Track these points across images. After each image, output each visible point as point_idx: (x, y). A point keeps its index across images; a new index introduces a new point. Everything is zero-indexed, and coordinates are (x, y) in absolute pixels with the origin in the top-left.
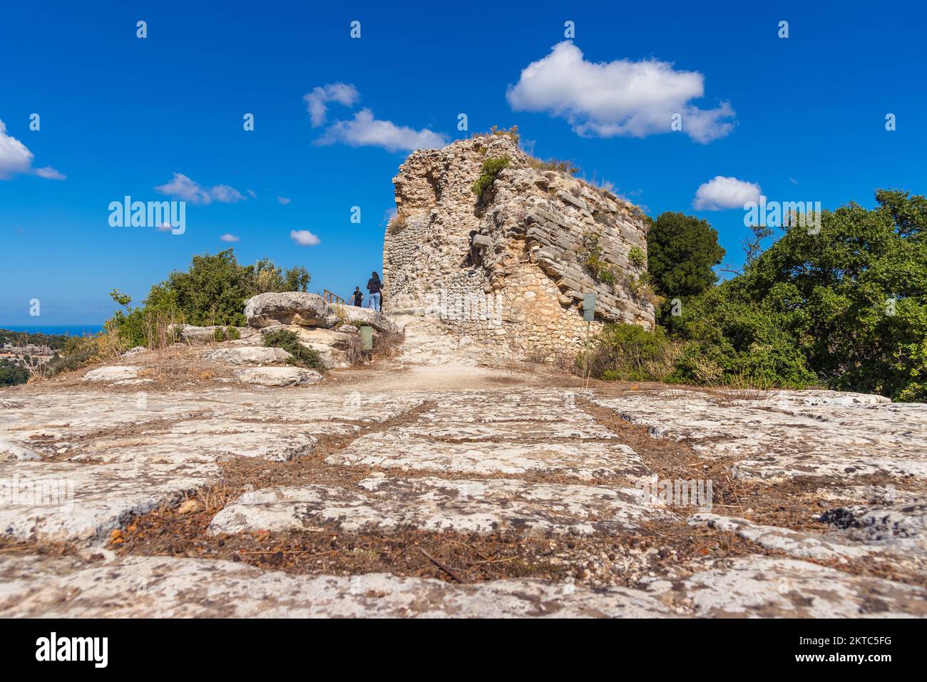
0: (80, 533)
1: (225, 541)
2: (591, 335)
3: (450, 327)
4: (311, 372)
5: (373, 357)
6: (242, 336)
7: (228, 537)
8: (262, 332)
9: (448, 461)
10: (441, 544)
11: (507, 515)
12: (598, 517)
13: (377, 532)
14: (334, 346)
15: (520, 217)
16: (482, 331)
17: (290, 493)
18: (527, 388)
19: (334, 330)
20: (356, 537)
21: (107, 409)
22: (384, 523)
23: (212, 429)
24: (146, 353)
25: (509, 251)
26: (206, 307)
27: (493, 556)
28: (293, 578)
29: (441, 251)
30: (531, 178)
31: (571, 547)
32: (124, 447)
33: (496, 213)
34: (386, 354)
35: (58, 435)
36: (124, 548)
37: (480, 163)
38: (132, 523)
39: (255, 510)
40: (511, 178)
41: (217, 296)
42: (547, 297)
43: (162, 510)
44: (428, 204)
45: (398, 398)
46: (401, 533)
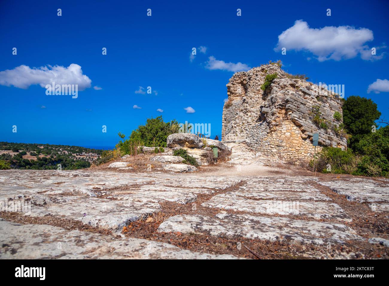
0: (113, 227)
1: (165, 235)
2: (316, 152)
3: (252, 148)
4: (192, 167)
5: (218, 161)
6: (165, 151)
7: (166, 234)
8: (173, 150)
9: (254, 208)
10: (253, 244)
11: (282, 234)
12: (325, 237)
13: (225, 237)
14: (202, 156)
15: (283, 100)
16: (266, 150)
17: (188, 217)
18: (287, 176)
19: (202, 149)
20: (217, 238)
21: (117, 179)
22: (228, 233)
23: (156, 189)
24: (130, 157)
25: (278, 115)
26: (152, 139)
27: (277, 251)
28: (193, 253)
29: (247, 115)
30: (287, 82)
31: (313, 249)
32: (124, 194)
33: (272, 98)
34: (223, 160)
35: (102, 188)
36: (128, 234)
37: (264, 77)
38: (130, 225)
39: (176, 224)
40: (278, 83)
41: (156, 135)
42: (296, 135)
43: (140, 220)
44: (241, 95)
45: (230, 179)
46: (235, 238)
